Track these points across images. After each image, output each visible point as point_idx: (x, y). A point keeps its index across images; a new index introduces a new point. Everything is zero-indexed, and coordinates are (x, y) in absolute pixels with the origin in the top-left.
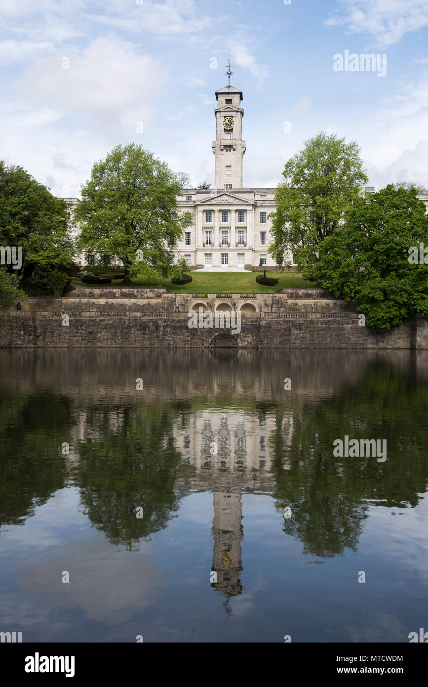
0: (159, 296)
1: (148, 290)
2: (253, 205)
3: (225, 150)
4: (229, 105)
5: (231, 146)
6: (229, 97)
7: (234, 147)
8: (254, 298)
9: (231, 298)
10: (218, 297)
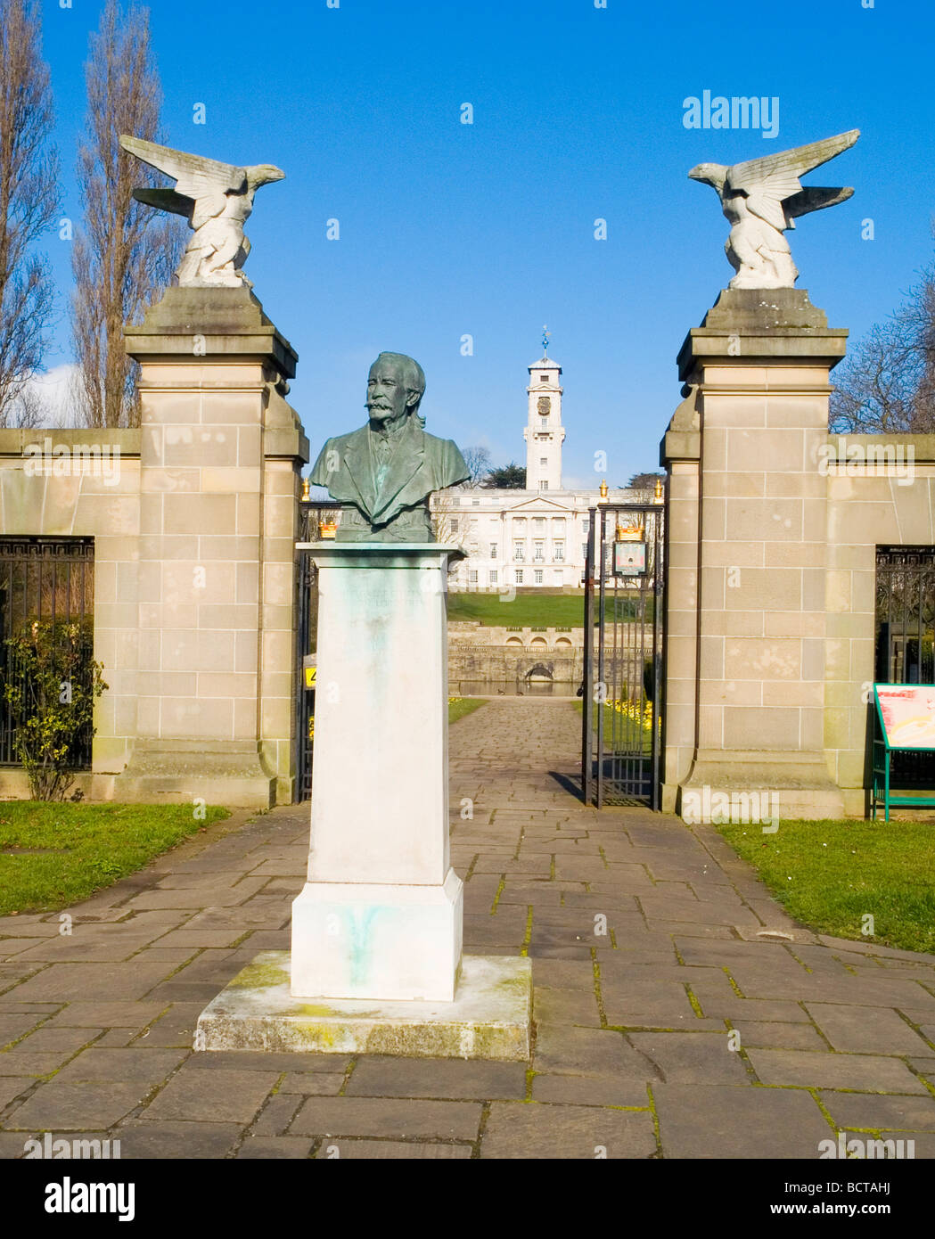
0: (473, 629)
1: (462, 623)
2: (573, 512)
3: (539, 439)
4: (545, 383)
5: (548, 434)
6: (545, 373)
7: (551, 435)
8: (570, 631)
9: (546, 631)
10: (533, 630)
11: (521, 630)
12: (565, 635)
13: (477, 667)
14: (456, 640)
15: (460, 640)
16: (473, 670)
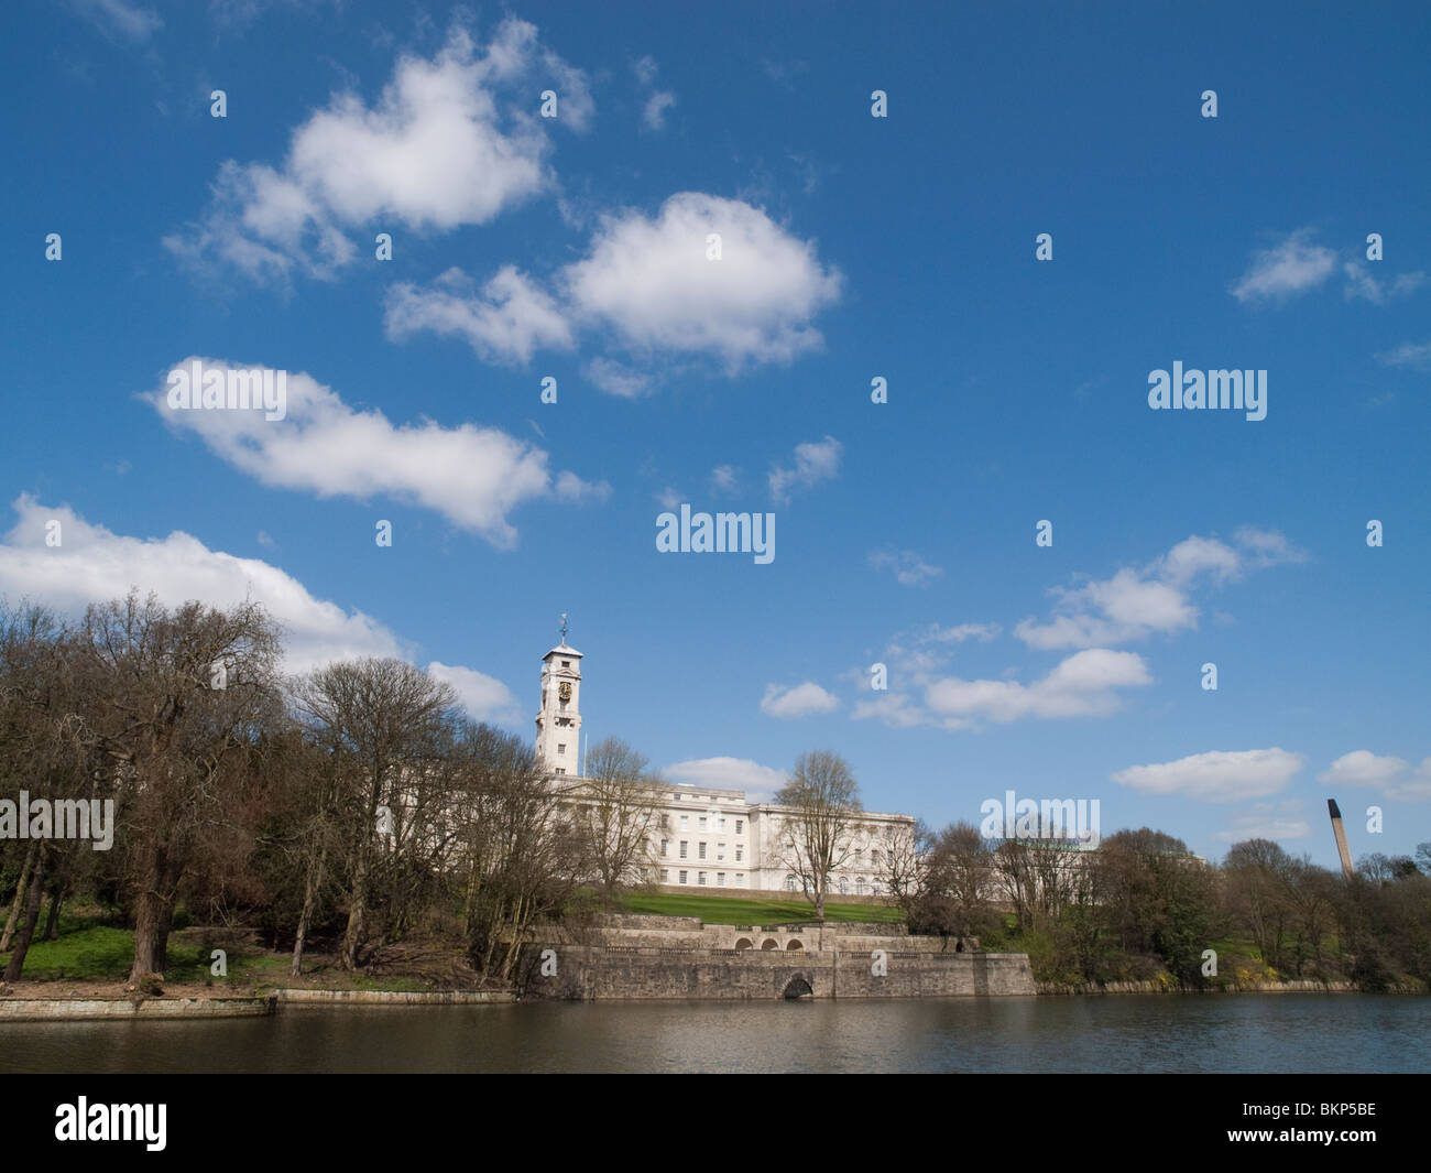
0: (698, 928)
1: (680, 919)
3: (559, 725)
4: (567, 669)
5: (569, 720)
6: (566, 659)
7: (572, 722)
8: (800, 931)
9: (777, 931)
10: (764, 930)
11: (750, 930)
12: (796, 936)
13: (733, 979)
14: (682, 942)
15: (686, 942)
16: (729, 983)
